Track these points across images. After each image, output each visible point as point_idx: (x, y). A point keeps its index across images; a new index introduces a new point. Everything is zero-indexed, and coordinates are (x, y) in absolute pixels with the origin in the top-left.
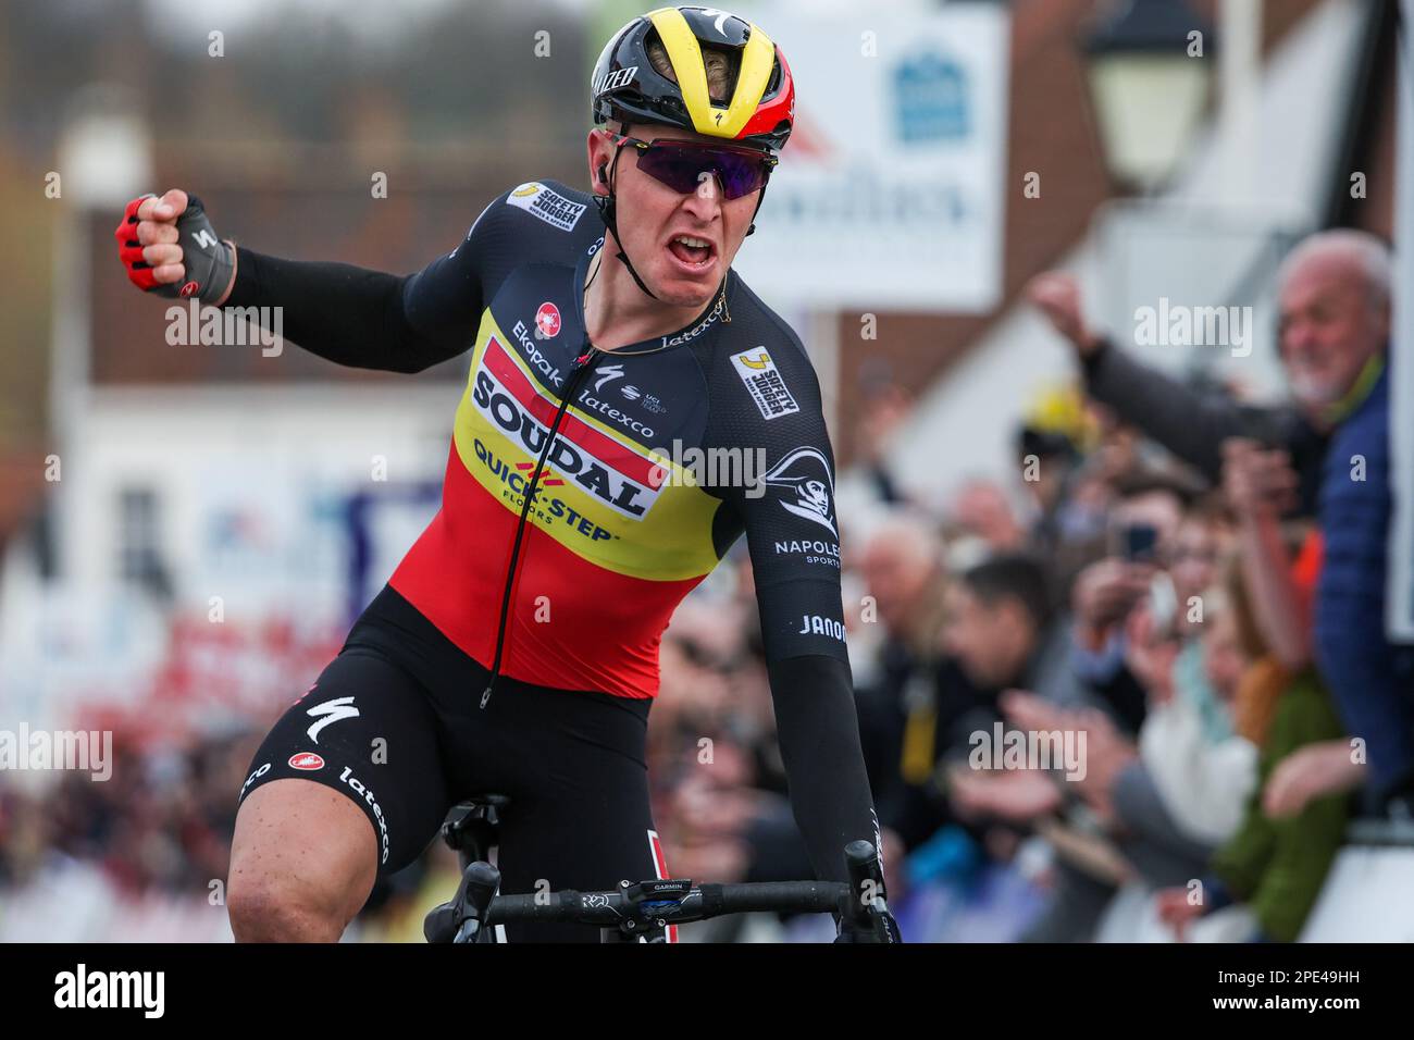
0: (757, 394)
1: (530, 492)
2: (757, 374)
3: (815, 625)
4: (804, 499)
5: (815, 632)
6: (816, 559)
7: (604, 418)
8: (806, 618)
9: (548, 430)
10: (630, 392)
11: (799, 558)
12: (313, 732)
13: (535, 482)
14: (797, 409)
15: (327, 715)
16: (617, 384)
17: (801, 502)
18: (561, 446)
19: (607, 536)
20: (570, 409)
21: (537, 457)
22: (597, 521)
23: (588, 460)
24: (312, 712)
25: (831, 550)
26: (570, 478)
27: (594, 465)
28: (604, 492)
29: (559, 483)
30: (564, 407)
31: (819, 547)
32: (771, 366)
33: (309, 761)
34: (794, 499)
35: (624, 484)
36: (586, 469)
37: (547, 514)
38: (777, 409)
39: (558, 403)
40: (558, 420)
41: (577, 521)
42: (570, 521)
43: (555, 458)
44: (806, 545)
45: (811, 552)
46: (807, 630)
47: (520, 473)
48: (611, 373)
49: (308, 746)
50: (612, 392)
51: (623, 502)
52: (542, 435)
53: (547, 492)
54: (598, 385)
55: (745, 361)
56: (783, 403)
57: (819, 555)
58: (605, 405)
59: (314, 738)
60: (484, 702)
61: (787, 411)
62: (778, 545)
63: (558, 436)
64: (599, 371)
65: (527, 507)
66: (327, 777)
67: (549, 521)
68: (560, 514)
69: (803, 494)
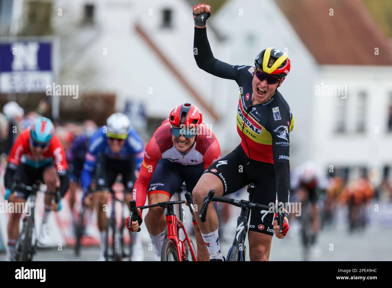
0: (274, 116)
1: (243, 128)
2: (276, 112)
3: (282, 157)
4: (281, 135)
5: (281, 158)
6: (283, 145)
7: (253, 117)
8: (280, 156)
9: (245, 117)
10: (257, 113)
11: (280, 145)
12: (217, 166)
13: (244, 126)
14: (281, 119)
15: (221, 163)
16: (255, 111)
17: (280, 135)
18: (247, 121)
19: (255, 137)
20: (248, 114)
21: (244, 122)
22: (253, 135)
23: (251, 124)
24: (219, 162)
25: (286, 143)
26: (248, 126)
27: (251, 125)
28: (253, 129)
29: (247, 127)
30: (247, 114)
31: (284, 143)
32: (278, 111)
33: (214, 170)
34: (279, 134)
35: (256, 129)
36: (250, 125)
37: (246, 132)
38: (277, 119)
39: (246, 113)
40: (246, 116)
41: (250, 134)
42: (249, 134)
43: (246, 122)
44: (281, 143)
45: (282, 144)
46: (280, 158)
47: (242, 124)
48: (254, 109)
49: (215, 168)
50: (254, 112)
51: (256, 131)
52: (244, 118)
53: (245, 128)
54: (252, 111)
55: (274, 109)
56: (278, 118)
57: (284, 144)
58: (253, 115)
59: (217, 167)
60: (248, 164)
61: (279, 119)
62: (276, 143)
63: (246, 119)
64: (253, 108)
65: (243, 130)
66: (217, 174)
67: (246, 133)
68: (248, 132)
69: (281, 133)
